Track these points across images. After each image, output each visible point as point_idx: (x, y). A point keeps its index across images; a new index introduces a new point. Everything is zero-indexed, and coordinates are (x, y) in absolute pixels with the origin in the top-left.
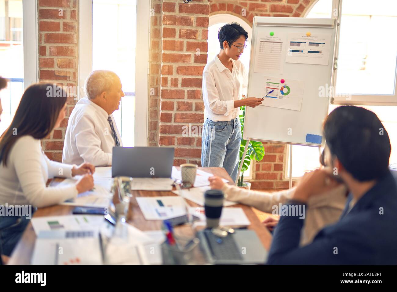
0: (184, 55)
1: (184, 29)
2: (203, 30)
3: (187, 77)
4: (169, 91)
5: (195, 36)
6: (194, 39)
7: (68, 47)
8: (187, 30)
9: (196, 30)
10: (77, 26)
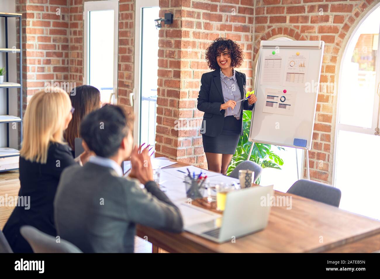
0: (168, 71)
1: (168, 50)
2: (178, 51)
3: (170, 89)
4: (160, 99)
5: (174, 56)
6: (173, 58)
7: (129, 65)
8: (170, 51)
9: (175, 51)
10: (133, 50)
